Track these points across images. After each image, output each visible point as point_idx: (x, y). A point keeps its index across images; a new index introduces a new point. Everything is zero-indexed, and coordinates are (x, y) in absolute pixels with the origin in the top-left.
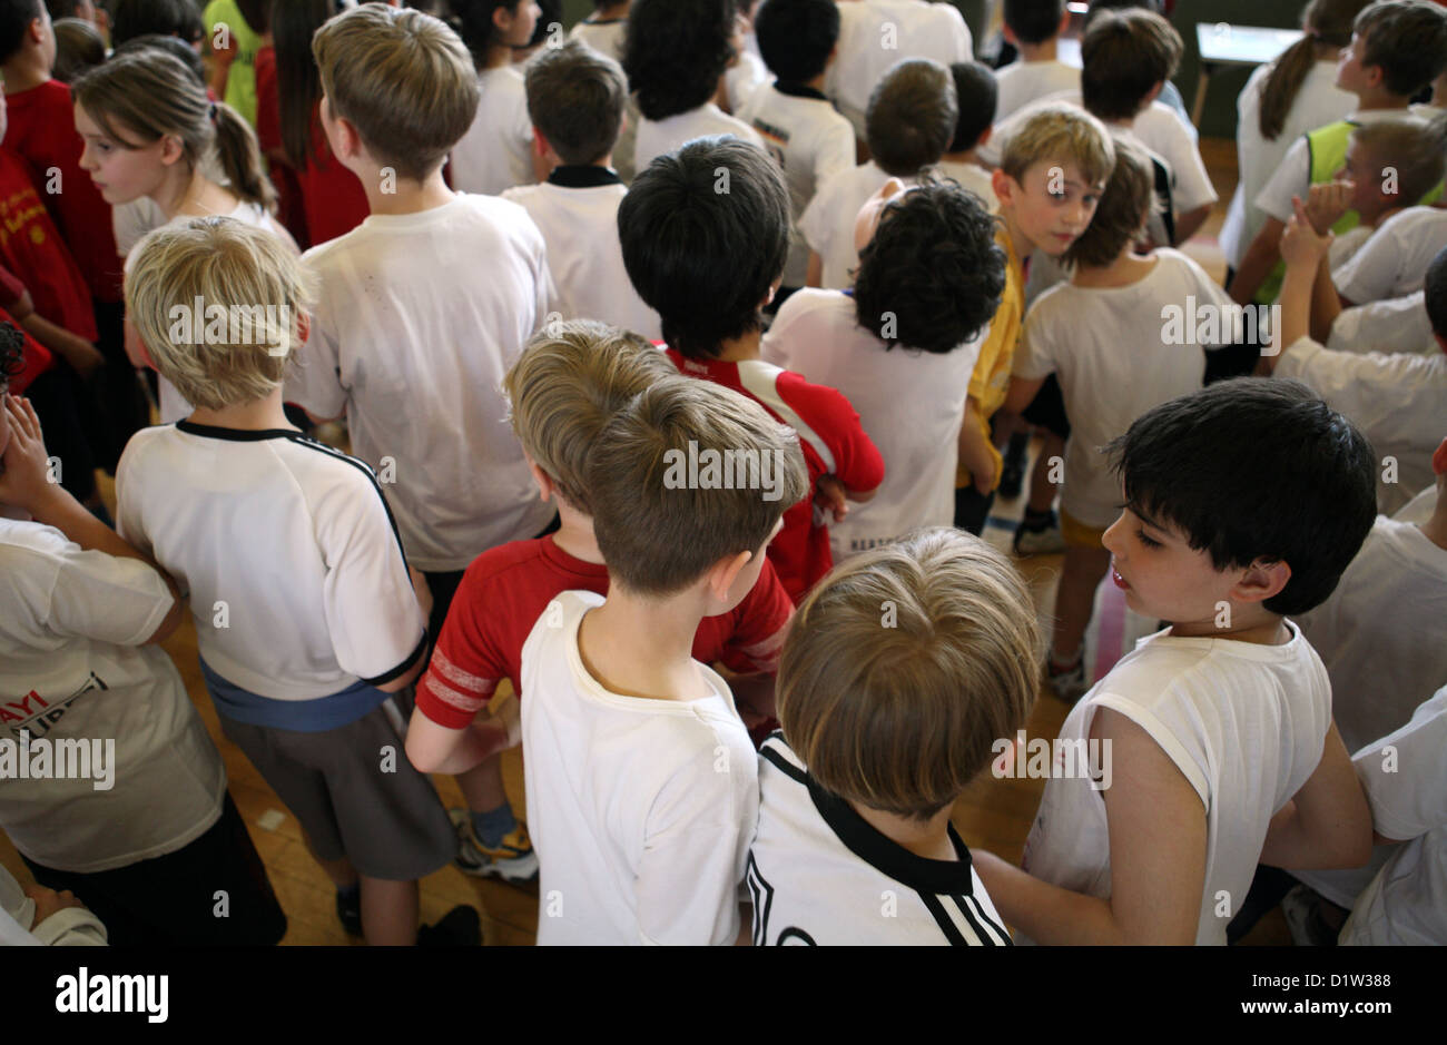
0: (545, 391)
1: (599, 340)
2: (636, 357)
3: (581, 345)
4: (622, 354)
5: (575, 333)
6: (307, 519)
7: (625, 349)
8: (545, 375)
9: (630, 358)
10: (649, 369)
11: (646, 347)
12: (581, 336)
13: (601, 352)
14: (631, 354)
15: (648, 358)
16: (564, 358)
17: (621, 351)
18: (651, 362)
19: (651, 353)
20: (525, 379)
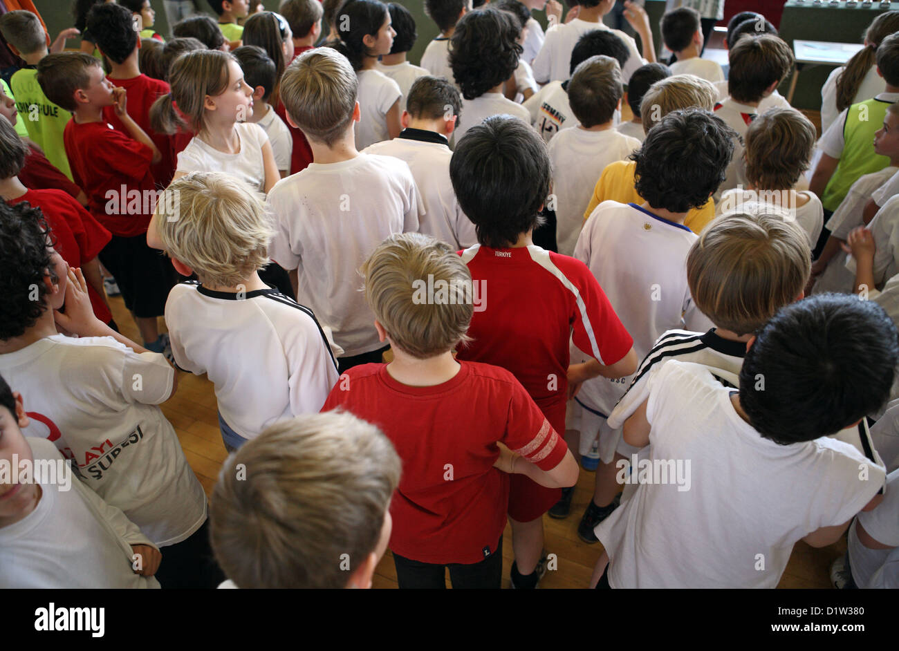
0: (384, 274)
1: (419, 246)
2: (440, 259)
3: (407, 248)
4: (432, 257)
5: (405, 240)
6: (280, 345)
7: (434, 253)
8: (384, 265)
9: (435, 259)
10: (448, 266)
11: (450, 252)
12: (409, 242)
13: (418, 254)
14: (437, 256)
15: (448, 260)
16: (397, 256)
17: (431, 254)
18: (450, 262)
19: (451, 256)
20: (373, 267)
